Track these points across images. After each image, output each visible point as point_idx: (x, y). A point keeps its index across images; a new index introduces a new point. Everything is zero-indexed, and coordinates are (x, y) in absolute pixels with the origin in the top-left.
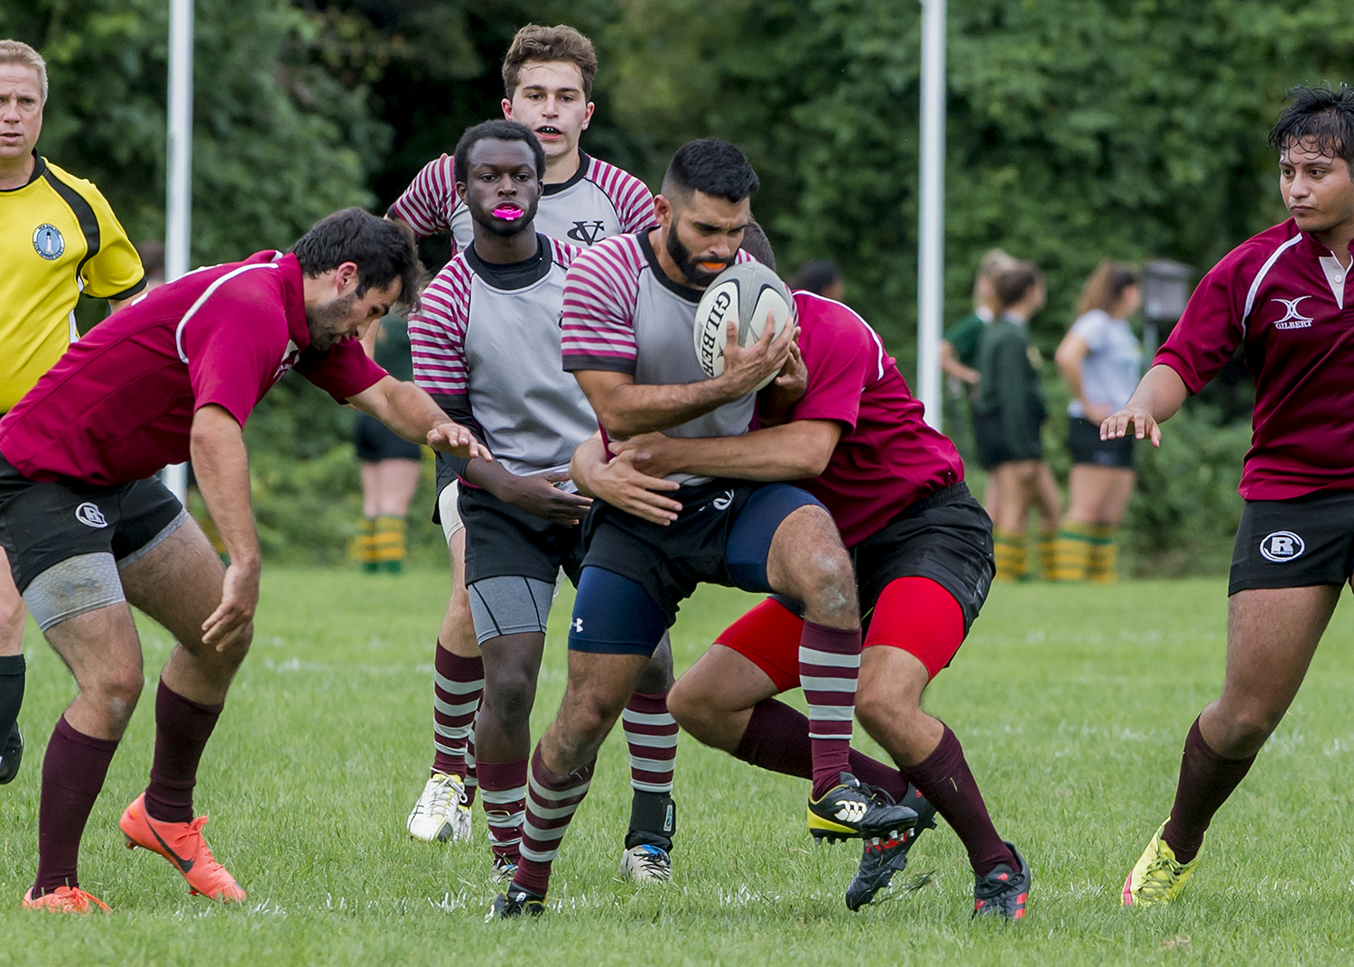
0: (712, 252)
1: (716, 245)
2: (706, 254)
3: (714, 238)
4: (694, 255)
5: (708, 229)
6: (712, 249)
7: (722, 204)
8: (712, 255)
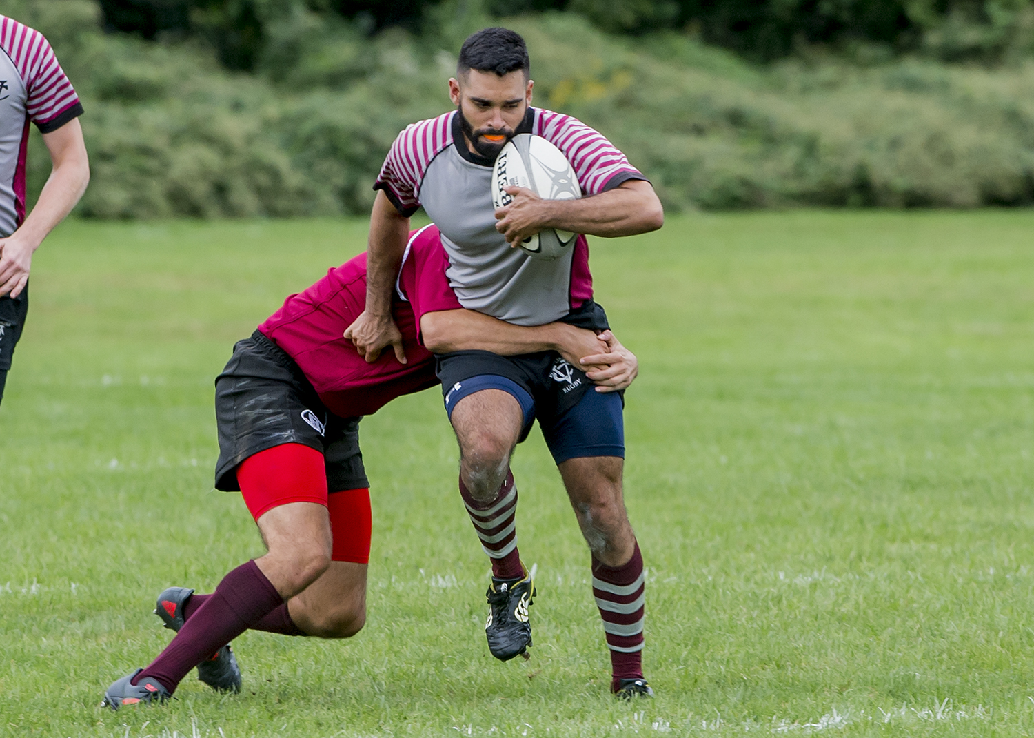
0: (490, 125)
1: (491, 118)
2: (484, 127)
3: (489, 112)
4: (476, 128)
5: (484, 104)
6: (489, 122)
7: (491, 78)
8: (489, 128)
